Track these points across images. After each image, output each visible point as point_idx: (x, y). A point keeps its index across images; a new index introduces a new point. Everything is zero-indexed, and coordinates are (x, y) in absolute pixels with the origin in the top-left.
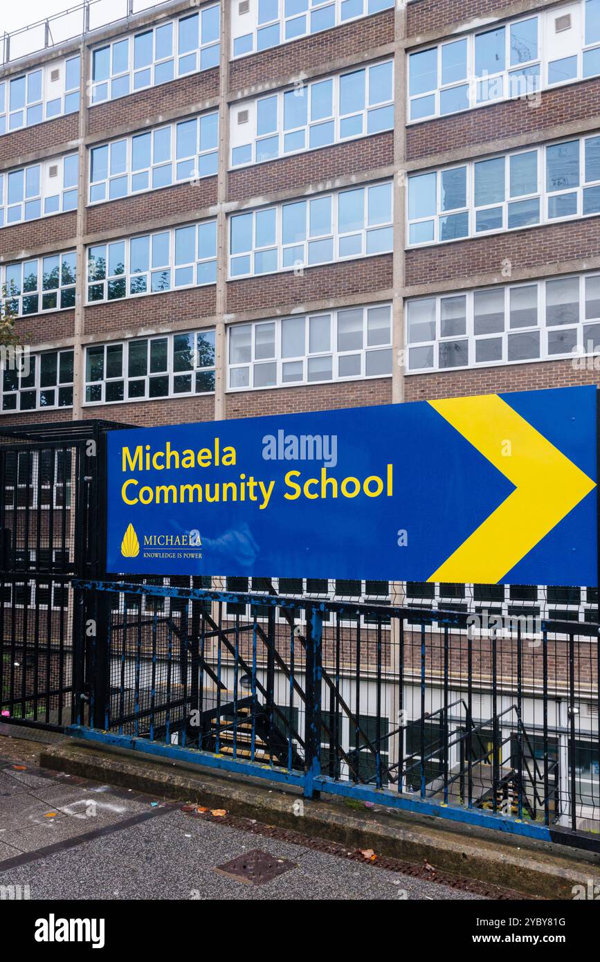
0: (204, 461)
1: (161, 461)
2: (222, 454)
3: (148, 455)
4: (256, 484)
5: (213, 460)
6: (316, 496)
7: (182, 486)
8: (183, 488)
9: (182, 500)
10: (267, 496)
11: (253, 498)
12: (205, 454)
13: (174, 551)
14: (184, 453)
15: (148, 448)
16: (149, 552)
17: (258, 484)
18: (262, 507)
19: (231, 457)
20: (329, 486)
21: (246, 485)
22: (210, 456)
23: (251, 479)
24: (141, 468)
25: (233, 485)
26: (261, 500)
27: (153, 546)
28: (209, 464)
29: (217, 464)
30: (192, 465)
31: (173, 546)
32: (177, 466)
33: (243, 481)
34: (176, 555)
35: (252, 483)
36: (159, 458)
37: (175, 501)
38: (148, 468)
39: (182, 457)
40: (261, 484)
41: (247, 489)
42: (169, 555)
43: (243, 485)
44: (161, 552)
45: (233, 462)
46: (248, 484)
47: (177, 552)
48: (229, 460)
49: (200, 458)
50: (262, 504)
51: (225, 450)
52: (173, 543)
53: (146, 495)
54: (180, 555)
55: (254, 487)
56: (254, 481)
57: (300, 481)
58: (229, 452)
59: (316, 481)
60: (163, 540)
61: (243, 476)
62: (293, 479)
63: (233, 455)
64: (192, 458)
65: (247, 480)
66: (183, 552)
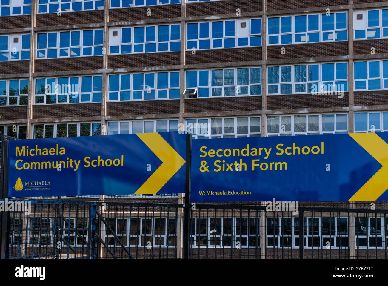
0: (52, 153)
1: (33, 152)
2: (59, 150)
3: (27, 150)
4: (73, 161)
5: (55, 153)
6: (96, 166)
7: (42, 162)
8: (43, 163)
9: (42, 168)
10: (77, 166)
11: (72, 167)
12: (52, 150)
13: (38, 188)
14: (44, 149)
15: (27, 147)
16: (27, 188)
17: (74, 161)
18: (75, 170)
19: (63, 151)
20: (101, 162)
21: (69, 162)
22: (54, 151)
23: (71, 159)
24: (24, 155)
25: (64, 162)
26: (75, 167)
27: (29, 186)
28: (54, 154)
29: (57, 154)
30: (47, 154)
31: (38, 186)
32: (40, 154)
33: (68, 160)
34: (39, 189)
35: (71, 161)
36: (32, 151)
37: (39, 168)
38: (27, 155)
39: (42, 151)
40: (75, 162)
41: (69, 163)
42: (36, 189)
43: (68, 162)
44: (33, 188)
45: (64, 153)
46: (70, 161)
47: (39, 188)
48: (62, 152)
49: (50, 151)
50: (75, 169)
51: (61, 149)
52: (38, 184)
53: (26, 166)
54: (41, 189)
55: (72, 163)
56: (72, 160)
57: (90, 160)
58: (62, 149)
59: (96, 161)
60: (33, 183)
61: (68, 159)
62: (87, 160)
63: (64, 151)
64: (47, 151)
65: (69, 160)
66: (42, 188)
